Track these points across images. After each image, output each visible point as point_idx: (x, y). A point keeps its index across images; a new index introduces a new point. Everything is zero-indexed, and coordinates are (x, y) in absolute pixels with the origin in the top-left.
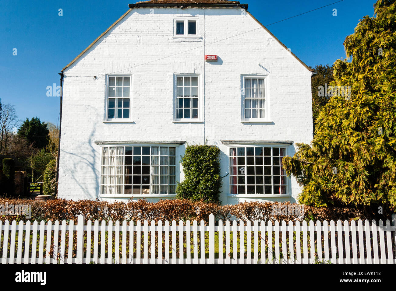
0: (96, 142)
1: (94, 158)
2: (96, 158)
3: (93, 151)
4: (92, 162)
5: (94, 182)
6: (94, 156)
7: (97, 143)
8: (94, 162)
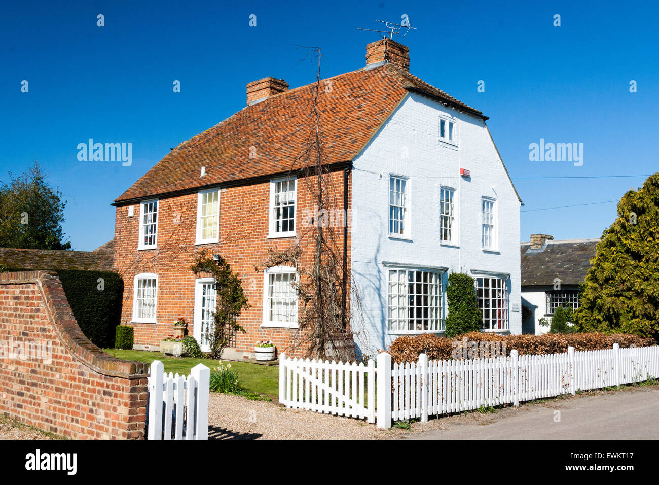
0: (383, 263)
1: (379, 281)
2: (381, 281)
3: (379, 272)
4: (378, 286)
5: (380, 312)
6: (379, 277)
7: (385, 264)
8: (380, 286)
